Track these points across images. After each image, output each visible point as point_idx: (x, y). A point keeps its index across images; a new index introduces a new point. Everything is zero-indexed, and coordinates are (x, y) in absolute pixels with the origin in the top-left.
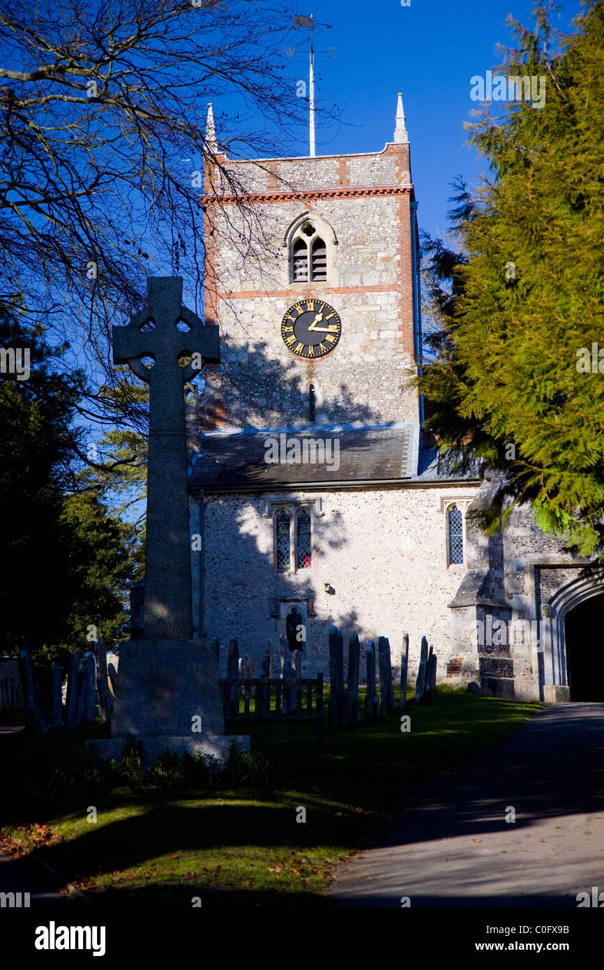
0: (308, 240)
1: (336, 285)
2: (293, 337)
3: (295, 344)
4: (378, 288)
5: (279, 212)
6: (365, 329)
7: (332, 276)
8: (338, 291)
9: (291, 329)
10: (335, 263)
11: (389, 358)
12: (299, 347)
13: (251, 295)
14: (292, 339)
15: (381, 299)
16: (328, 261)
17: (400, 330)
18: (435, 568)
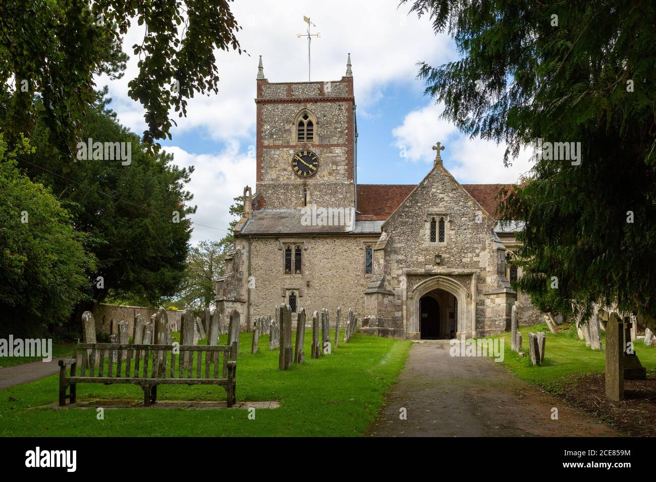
0: (305, 122)
1: (317, 143)
2: (297, 167)
3: (298, 171)
4: (338, 145)
5: (292, 108)
6: (330, 164)
7: (316, 140)
8: (318, 146)
9: (296, 164)
10: (317, 133)
11: (341, 178)
12: (300, 172)
13: (277, 147)
14: (296, 169)
15: (338, 151)
16: (314, 132)
17: (346, 165)
18: (359, 275)
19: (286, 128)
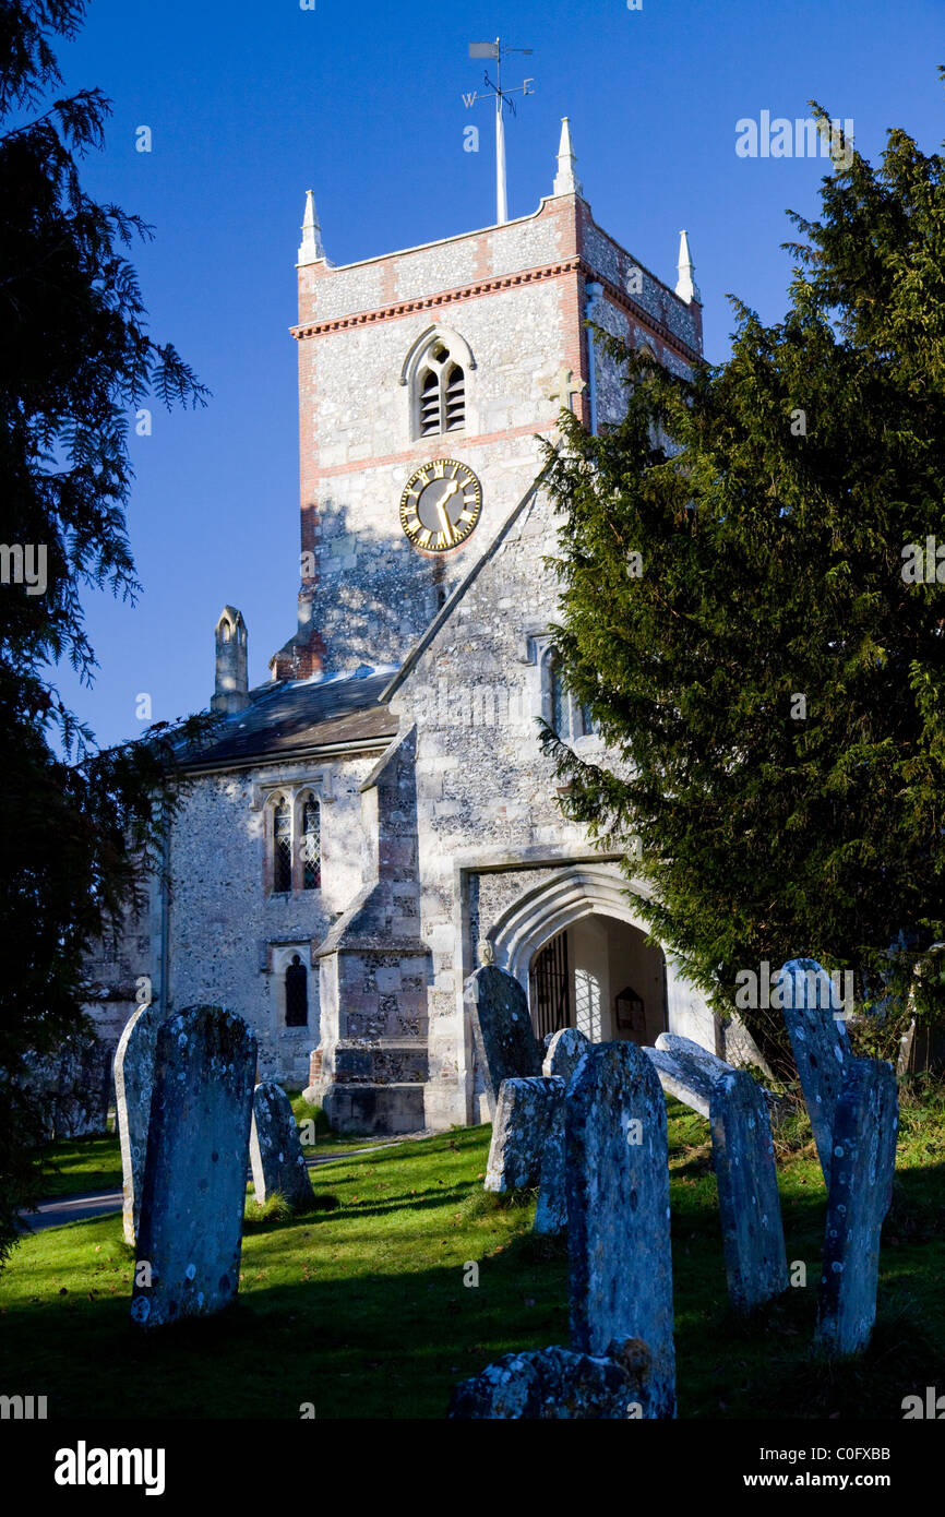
0: (441, 370)
1: (477, 434)
2: (416, 522)
3: (419, 533)
4: (535, 428)
5: (396, 332)
6: (516, 496)
7: (472, 419)
8: (477, 440)
9: (413, 510)
10: (476, 400)
12: (425, 537)
13: (361, 466)
14: (414, 526)
16: (468, 399)
19: (383, 401)
